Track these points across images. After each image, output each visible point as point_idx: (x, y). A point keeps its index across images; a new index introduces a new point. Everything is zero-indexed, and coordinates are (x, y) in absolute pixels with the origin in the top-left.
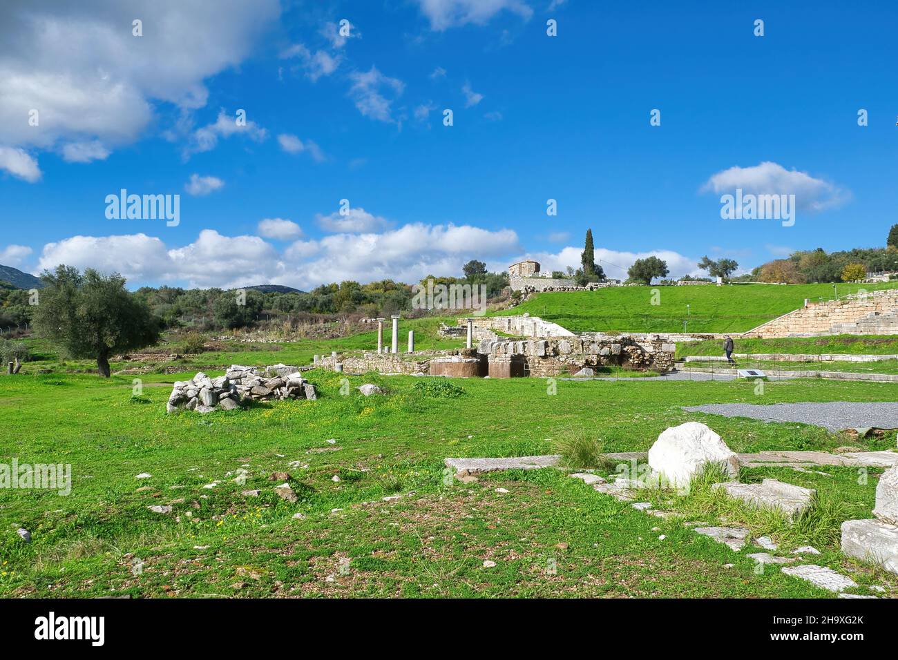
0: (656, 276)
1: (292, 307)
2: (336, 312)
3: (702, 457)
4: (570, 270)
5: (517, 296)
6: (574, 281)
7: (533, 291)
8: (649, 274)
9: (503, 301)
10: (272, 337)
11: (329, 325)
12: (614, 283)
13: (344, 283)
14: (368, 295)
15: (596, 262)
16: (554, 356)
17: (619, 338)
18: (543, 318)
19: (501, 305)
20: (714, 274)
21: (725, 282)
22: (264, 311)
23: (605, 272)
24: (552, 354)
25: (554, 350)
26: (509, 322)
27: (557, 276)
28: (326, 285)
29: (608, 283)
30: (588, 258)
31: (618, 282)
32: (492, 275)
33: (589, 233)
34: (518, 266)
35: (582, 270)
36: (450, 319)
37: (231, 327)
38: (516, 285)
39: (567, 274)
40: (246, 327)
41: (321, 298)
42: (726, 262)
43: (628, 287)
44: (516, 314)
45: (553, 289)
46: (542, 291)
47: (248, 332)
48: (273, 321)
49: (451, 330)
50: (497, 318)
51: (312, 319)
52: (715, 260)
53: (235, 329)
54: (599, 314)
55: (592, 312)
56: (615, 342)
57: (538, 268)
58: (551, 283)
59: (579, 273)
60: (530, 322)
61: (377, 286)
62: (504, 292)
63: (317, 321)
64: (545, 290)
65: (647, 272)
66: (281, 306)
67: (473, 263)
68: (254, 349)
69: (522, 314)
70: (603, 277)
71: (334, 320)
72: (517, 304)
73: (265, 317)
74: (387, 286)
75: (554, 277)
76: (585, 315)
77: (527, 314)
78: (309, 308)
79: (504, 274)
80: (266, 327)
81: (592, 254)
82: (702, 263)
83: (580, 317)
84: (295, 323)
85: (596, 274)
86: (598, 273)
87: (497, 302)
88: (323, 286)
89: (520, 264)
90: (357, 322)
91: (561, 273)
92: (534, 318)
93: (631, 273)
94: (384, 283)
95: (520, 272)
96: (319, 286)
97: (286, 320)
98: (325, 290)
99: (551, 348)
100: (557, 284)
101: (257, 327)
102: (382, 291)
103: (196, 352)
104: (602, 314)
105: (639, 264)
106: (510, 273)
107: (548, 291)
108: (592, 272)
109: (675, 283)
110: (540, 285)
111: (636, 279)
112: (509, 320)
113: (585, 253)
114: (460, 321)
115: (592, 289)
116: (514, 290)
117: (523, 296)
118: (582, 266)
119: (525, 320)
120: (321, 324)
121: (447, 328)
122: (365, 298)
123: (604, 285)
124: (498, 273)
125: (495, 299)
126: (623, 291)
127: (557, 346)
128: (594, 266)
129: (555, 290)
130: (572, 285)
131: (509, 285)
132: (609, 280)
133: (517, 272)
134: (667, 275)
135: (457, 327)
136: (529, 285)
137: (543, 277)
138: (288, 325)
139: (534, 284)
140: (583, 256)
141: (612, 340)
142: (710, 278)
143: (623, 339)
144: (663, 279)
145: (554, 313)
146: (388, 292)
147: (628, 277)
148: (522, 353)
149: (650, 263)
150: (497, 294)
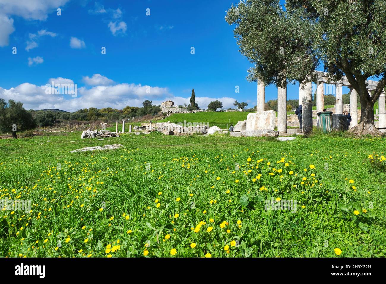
0: (218, 108)
1: (69, 118)
2: (89, 120)
4: (186, 105)
5: (165, 114)
6: (187, 109)
7: (171, 113)
8: (216, 107)
9: (159, 116)
10: (62, 130)
11: (86, 126)
12: (203, 110)
13: (90, 108)
14: (101, 114)
15: (196, 102)
18: (175, 123)
19: (159, 118)
20: (239, 108)
21: (243, 111)
22: (57, 120)
23: (199, 106)
26: (162, 125)
27: (181, 107)
28: (82, 109)
29: (200, 110)
30: (193, 100)
31: (204, 110)
32: (155, 106)
33: (193, 91)
34: (165, 103)
36: (138, 123)
37: (43, 126)
38: (165, 110)
39: (184, 106)
40: (49, 126)
41: (82, 115)
42: (244, 103)
43: (208, 112)
44: (165, 122)
46: (175, 113)
47: (51, 128)
48: (61, 124)
49: (139, 127)
50: (157, 123)
51: (79, 123)
52: (240, 102)
53: (45, 127)
55: (194, 121)
57: (173, 104)
58: (178, 110)
59: (189, 106)
60: (170, 125)
61: (105, 110)
62: (159, 113)
63: (81, 124)
64: (176, 112)
65: (215, 106)
66: (64, 118)
67: (147, 101)
68: (55, 135)
69: (167, 122)
70: (198, 108)
71: (88, 124)
72: (165, 118)
73: (58, 122)
74: (109, 110)
75: (179, 108)
77: (169, 122)
78: (76, 119)
79: (160, 106)
80: (59, 126)
81: (194, 98)
82: (235, 103)
84: (71, 124)
85: (196, 107)
86: (196, 106)
87: (157, 117)
88: (81, 109)
89: (166, 102)
90: (99, 124)
91: (182, 106)
92: (172, 123)
93: (209, 107)
94: (108, 109)
95: (166, 105)
96: (79, 109)
97: (67, 123)
98: (82, 111)
100: (180, 110)
101: (55, 126)
102: (107, 112)
103: (30, 136)
105: (212, 103)
106: (162, 105)
108: (194, 106)
109: (225, 111)
110: (174, 111)
111: (211, 109)
113: (191, 98)
114: (142, 124)
115: (194, 112)
116: (164, 112)
117: (167, 115)
118: (190, 103)
119: (168, 124)
120: (83, 125)
121: (137, 127)
122: (100, 115)
123: (199, 111)
124: (157, 105)
126: (206, 113)
128: (195, 104)
129: (180, 113)
130: (186, 111)
131: (161, 110)
132: (201, 109)
133: (164, 105)
134: (222, 108)
135: (141, 127)
137: (175, 108)
138: (68, 125)
139: (171, 110)
140: (191, 99)
142: (238, 109)
144: (221, 109)
145: (179, 121)
146: (110, 113)
147: (208, 108)
149: (216, 103)
150: (156, 114)
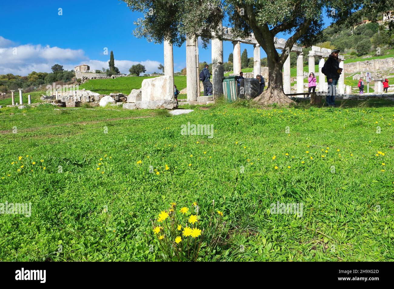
0: (141, 72)
3: (108, 101)
4: (104, 69)
5: (79, 81)
6: (105, 75)
7: (86, 79)
8: (138, 71)
9: (72, 83)
12: (123, 75)
15: (115, 66)
16: (93, 102)
17: (118, 94)
18: (92, 91)
19: (72, 85)
23: (119, 70)
24: (92, 101)
25: (93, 99)
26: (76, 93)
27: (98, 72)
29: (121, 75)
30: (112, 64)
31: (125, 75)
32: (66, 71)
33: (112, 53)
34: (79, 67)
35: (109, 69)
38: (78, 76)
39: (103, 71)
43: (129, 77)
45: (96, 78)
46: (91, 79)
49: (47, 97)
54: (117, 89)
55: (114, 88)
56: (116, 96)
57: (88, 68)
58: (95, 75)
59: (108, 71)
60: (86, 93)
61: (4, 77)
62: (73, 79)
64: (92, 78)
67: (56, 65)
69: (82, 89)
70: (119, 72)
72: (79, 85)
74: (10, 77)
75: (97, 73)
76: (111, 89)
77: (84, 89)
79: (72, 71)
81: (113, 62)
82: (159, 67)
83: (109, 90)
86: (117, 71)
87: (69, 84)
89: (80, 67)
91: (100, 71)
92: (87, 91)
93: (130, 71)
94: (8, 75)
95: (80, 70)
99: (91, 99)
100: (97, 76)
102: (7, 79)
104: (118, 89)
105: (134, 67)
106: (75, 70)
107: (94, 79)
108: (114, 70)
109: (149, 76)
110: (90, 76)
111: (133, 74)
112: (76, 92)
113: (110, 62)
115: (113, 78)
116: (78, 79)
117: (82, 81)
118: (109, 67)
119: (83, 92)
121: (45, 96)
123: (119, 76)
124: (70, 70)
125: (68, 82)
126: (128, 79)
127: (94, 98)
128: (114, 68)
129: (97, 78)
130: (104, 76)
131: (75, 76)
133: (79, 70)
134: (145, 72)
136: (85, 76)
137: (91, 73)
139: (87, 75)
140: (109, 63)
141: (115, 95)
142: (163, 73)
143: (119, 94)
144: (144, 74)
145: (97, 88)
146: (11, 80)
147: (129, 73)
148: (80, 101)
149: (138, 67)
